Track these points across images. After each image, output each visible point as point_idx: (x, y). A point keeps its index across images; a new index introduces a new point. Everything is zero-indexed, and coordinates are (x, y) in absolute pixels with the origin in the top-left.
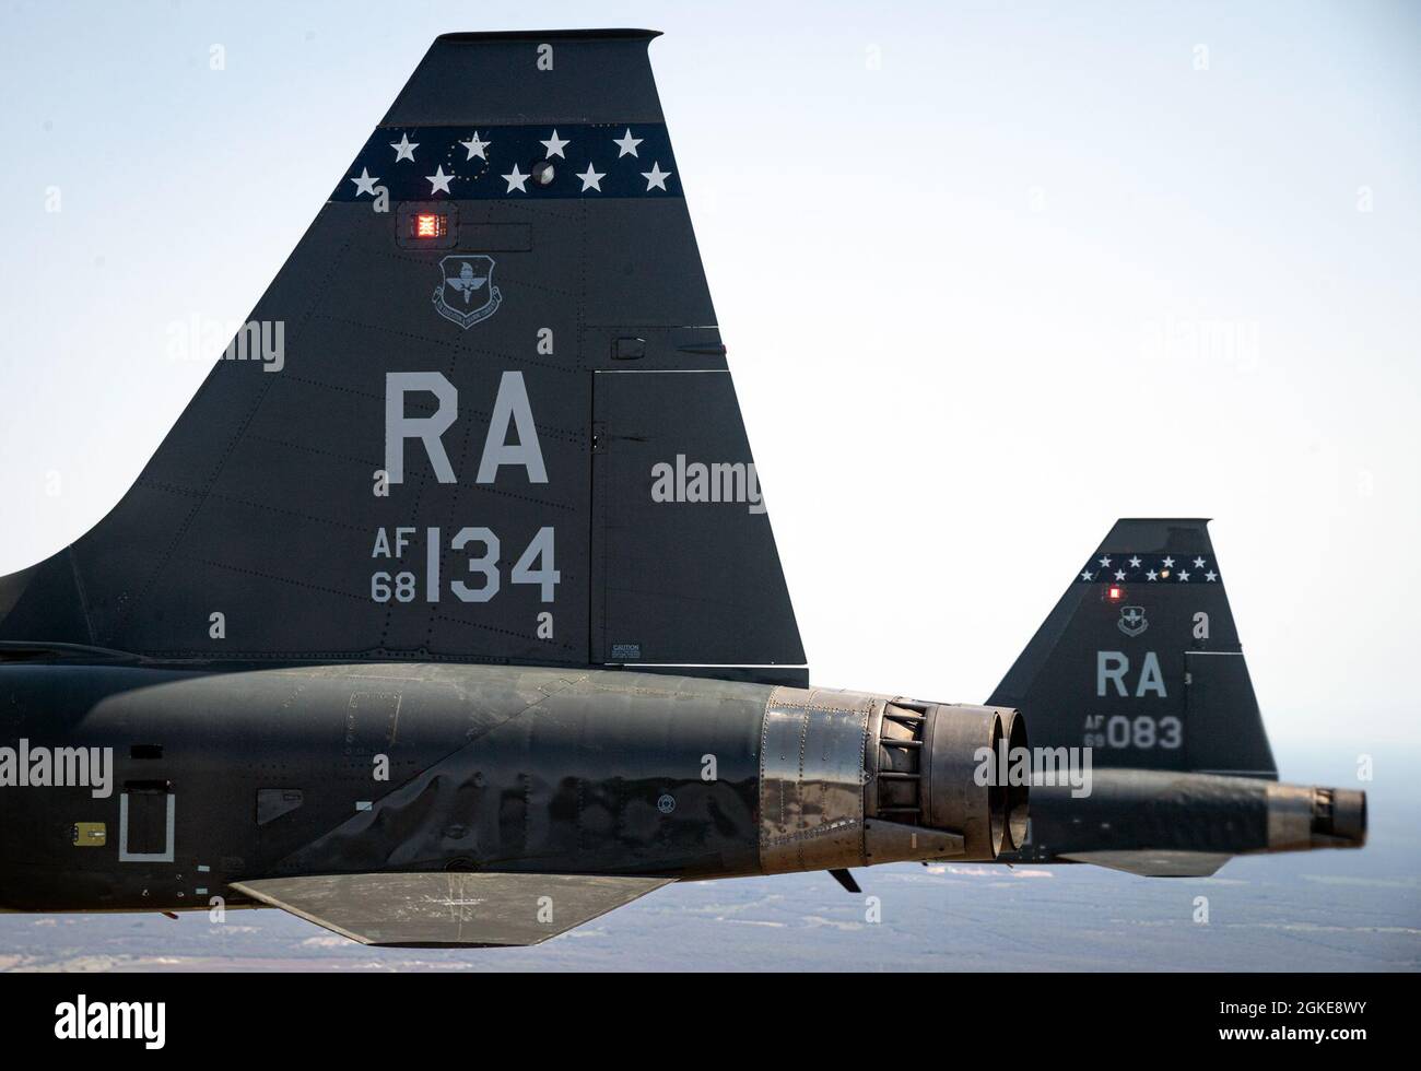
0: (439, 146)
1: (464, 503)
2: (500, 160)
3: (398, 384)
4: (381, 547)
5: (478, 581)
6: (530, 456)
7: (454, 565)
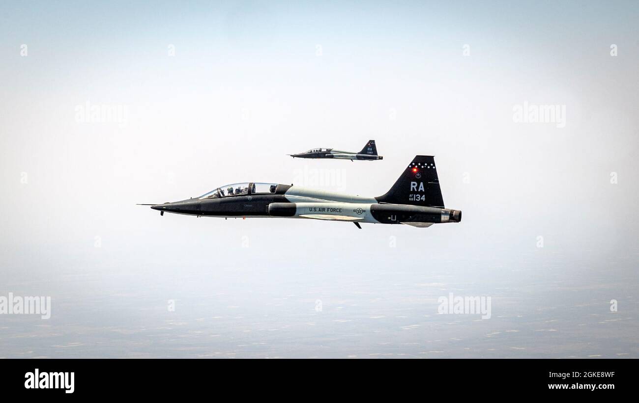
0: (416, 164)
1: (417, 193)
2: (421, 165)
3: (412, 183)
4: (410, 196)
5: (418, 199)
6: (423, 189)
7: (416, 198)
